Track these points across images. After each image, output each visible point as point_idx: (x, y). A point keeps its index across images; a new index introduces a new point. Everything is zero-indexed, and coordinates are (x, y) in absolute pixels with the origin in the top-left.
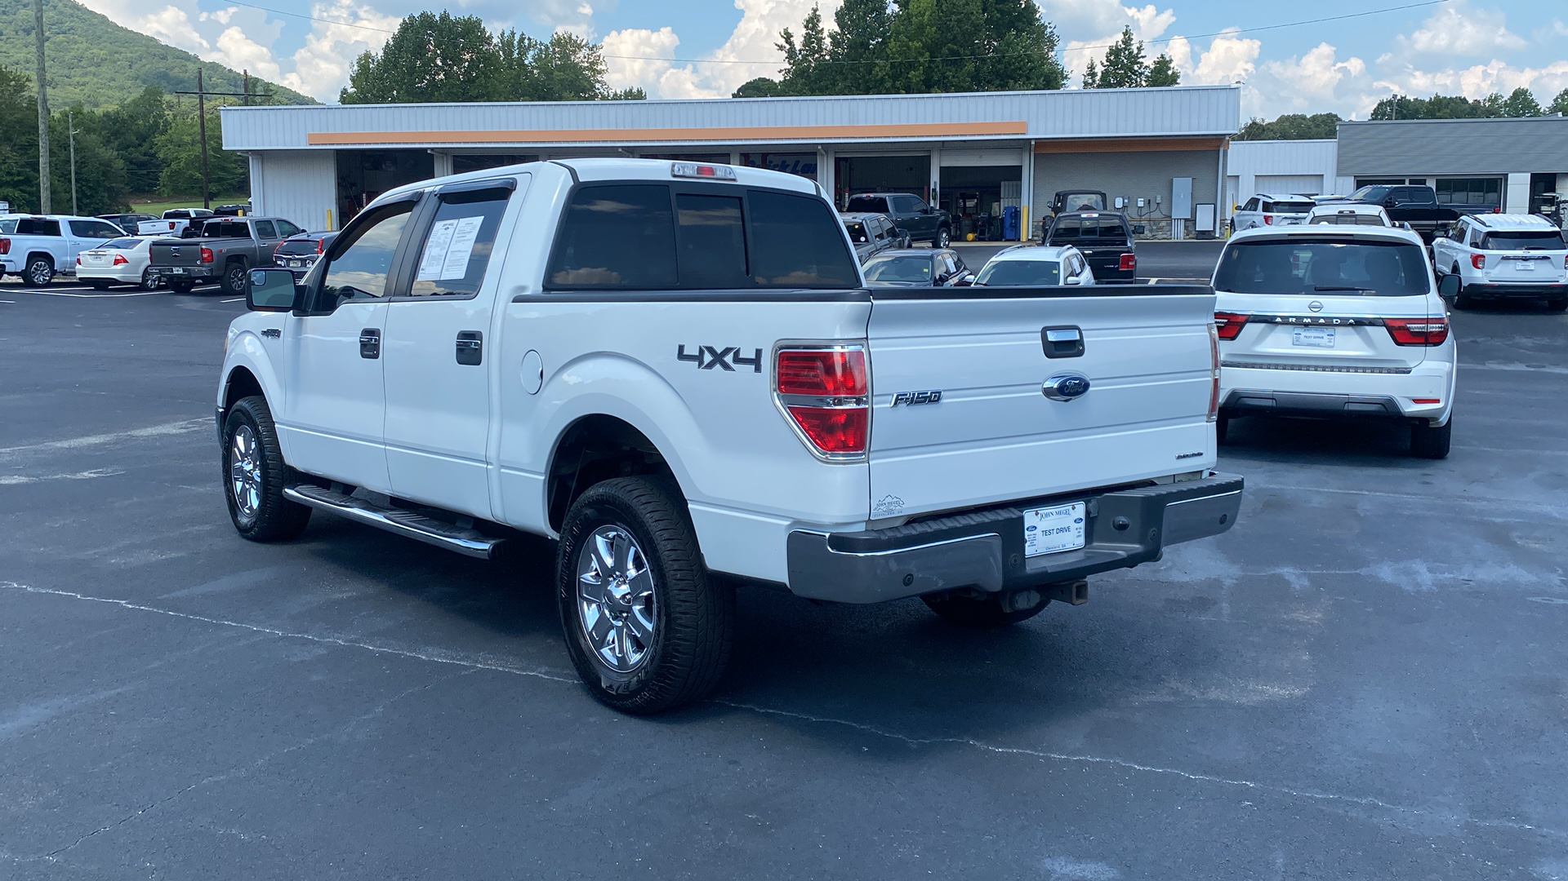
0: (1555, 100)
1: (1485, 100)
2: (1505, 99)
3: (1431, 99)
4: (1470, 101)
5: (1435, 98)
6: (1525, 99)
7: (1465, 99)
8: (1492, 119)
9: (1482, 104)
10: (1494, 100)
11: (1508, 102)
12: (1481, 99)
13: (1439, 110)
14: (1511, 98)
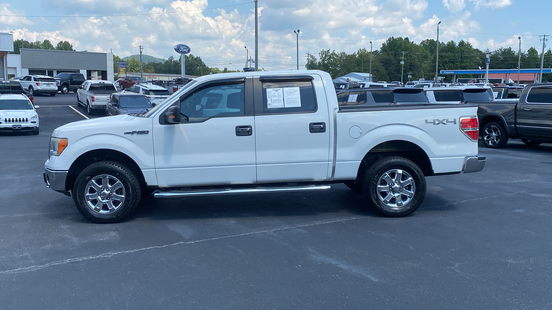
0: (58, 45)
1: (35, 43)
2: (42, 43)
3: (16, 40)
4: (30, 43)
5: (17, 40)
6: (48, 44)
7: (28, 42)
8: (38, 49)
9: (34, 44)
10: (38, 43)
11: (43, 44)
12: (33, 42)
13: (19, 45)
14: (44, 43)
